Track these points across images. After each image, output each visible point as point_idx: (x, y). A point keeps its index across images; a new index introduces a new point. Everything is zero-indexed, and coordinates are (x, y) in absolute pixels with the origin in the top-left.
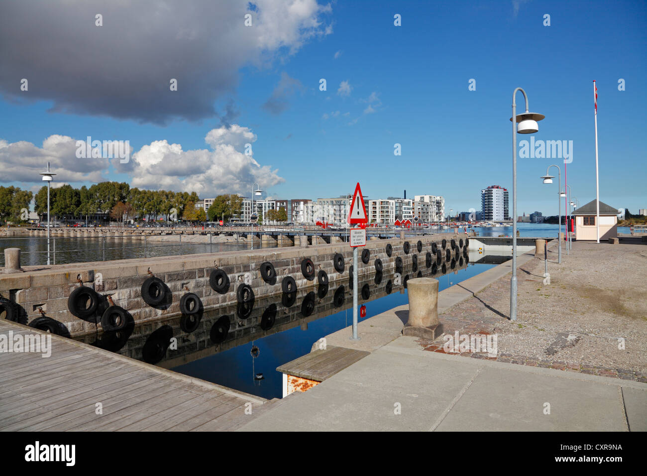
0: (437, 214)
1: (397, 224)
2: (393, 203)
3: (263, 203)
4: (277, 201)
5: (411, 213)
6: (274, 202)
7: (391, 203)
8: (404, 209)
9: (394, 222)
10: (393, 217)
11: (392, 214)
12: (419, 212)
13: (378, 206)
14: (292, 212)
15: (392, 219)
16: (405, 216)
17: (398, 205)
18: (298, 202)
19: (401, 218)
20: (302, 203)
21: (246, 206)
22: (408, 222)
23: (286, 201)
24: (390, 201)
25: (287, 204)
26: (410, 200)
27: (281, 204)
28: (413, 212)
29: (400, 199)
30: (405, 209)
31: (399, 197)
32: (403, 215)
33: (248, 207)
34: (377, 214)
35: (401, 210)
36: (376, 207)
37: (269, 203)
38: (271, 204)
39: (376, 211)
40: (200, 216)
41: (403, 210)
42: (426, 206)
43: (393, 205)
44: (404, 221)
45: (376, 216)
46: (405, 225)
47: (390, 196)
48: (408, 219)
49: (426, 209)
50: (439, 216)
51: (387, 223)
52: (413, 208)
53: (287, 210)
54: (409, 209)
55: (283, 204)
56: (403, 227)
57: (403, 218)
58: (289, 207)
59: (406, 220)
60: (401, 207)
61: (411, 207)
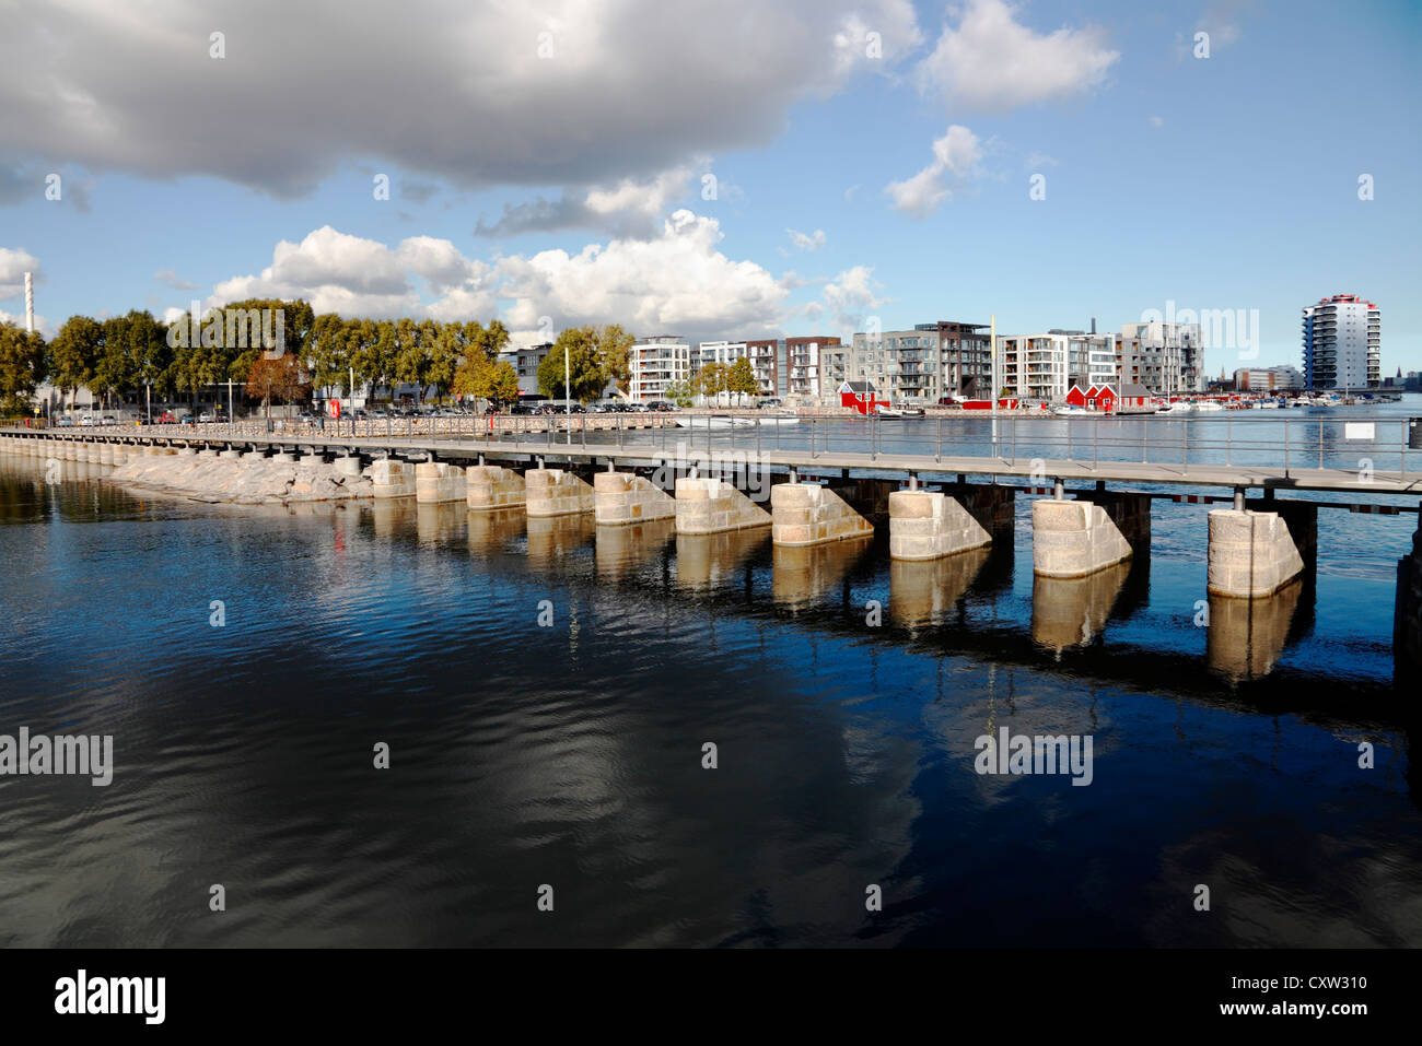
0: (1183, 370)
1: (1075, 399)
2: (1062, 343)
3: (717, 348)
4: (750, 344)
5: (1114, 368)
6: (744, 346)
7: (1058, 345)
8: (1093, 360)
9: (1067, 392)
10: (1062, 382)
11: (1059, 374)
12: (1135, 368)
13: (1020, 352)
14: (789, 371)
15: (1060, 387)
16: (1095, 379)
17: (1075, 347)
18: (803, 342)
19: (1084, 382)
20: (814, 347)
21: (677, 357)
22: (1106, 393)
23: (774, 343)
24: (1054, 337)
25: (775, 350)
26: (1109, 336)
27: (762, 351)
28: (1118, 367)
29: (1082, 333)
30: (1095, 358)
31: (1080, 330)
32: (1091, 375)
33: (681, 360)
34: (1020, 374)
35: (1084, 363)
36: (1015, 356)
37: (730, 350)
38: (735, 351)
39: (1015, 366)
40: (500, 384)
41: (1091, 362)
42: (1154, 351)
43: (1062, 348)
44: (1094, 391)
45: (1015, 377)
46: (1098, 403)
47: (1054, 328)
48: (1106, 384)
49: (1154, 358)
50: (1189, 377)
51: (1047, 397)
52: (1119, 357)
53: (775, 365)
54: (1106, 358)
55: (766, 350)
56: (1091, 407)
57: (1092, 384)
58: (781, 357)
59: (1100, 387)
60: (1084, 353)
61: (1114, 353)
